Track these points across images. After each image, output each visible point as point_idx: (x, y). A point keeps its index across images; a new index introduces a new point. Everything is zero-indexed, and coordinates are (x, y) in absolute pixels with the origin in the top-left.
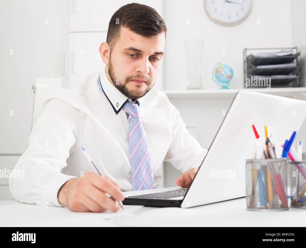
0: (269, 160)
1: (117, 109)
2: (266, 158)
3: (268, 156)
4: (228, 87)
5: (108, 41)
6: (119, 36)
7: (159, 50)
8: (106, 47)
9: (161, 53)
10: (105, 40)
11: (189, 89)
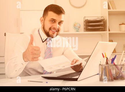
0: (107, 65)
1: (43, 41)
2: (107, 64)
3: (107, 63)
4: (79, 31)
5: (43, 16)
6: (48, 15)
7: (62, 20)
8: (42, 19)
9: (63, 21)
10: (42, 16)
11: (64, 32)
